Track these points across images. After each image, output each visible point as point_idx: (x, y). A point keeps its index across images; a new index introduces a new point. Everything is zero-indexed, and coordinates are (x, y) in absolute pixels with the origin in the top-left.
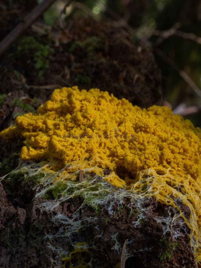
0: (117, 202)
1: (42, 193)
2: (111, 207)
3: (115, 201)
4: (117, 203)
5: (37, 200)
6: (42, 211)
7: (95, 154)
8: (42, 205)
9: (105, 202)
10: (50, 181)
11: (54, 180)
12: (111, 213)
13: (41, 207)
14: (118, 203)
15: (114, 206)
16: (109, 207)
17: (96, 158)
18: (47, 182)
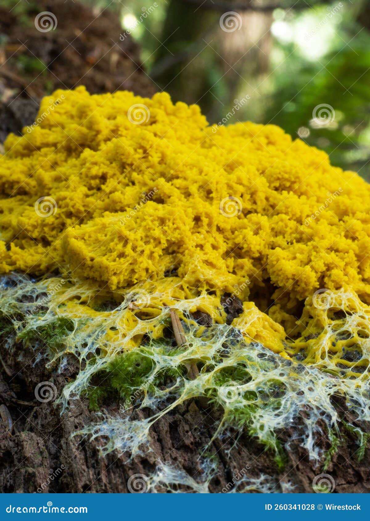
0: (324, 418)
1: (79, 385)
2: (311, 436)
3: (316, 415)
4: (322, 420)
5: (72, 406)
6: (102, 454)
7: (191, 256)
8: (96, 432)
9: (287, 418)
10: (93, 343)
11: (105, 342)
12: (313, 455)
13: (96, 439)
14: (327, 421)
15: (318, 433)
16: (304, 437)
17: (196, 266)
18: (85, 345)
